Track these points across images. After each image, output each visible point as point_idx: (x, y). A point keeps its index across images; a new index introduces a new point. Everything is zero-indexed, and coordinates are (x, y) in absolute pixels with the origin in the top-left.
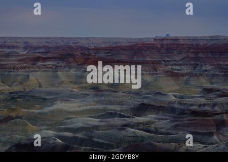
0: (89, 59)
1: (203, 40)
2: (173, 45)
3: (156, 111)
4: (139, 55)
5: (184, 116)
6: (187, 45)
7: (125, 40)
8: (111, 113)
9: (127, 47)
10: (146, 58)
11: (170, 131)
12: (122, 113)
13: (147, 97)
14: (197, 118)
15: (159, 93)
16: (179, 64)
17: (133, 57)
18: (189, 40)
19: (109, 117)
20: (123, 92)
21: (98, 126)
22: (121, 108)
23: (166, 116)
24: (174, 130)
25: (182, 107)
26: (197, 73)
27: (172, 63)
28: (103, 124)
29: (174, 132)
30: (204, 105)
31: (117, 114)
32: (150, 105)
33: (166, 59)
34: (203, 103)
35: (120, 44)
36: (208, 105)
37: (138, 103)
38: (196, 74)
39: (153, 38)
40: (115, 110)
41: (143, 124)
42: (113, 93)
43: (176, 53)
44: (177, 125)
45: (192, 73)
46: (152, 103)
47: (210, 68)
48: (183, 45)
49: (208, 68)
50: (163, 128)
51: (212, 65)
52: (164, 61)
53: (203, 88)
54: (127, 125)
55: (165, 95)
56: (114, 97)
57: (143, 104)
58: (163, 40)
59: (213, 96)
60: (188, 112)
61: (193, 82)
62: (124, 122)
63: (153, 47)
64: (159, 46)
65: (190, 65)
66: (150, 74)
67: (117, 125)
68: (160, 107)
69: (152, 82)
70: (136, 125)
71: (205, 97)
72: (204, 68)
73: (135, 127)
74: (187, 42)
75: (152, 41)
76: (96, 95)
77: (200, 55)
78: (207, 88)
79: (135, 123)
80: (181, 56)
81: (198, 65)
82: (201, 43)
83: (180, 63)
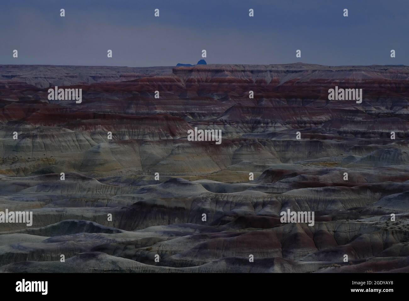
0: (34, 110)
1: (271, 71)
2: (212, 81)
3: (166, 217)
4: (141, 102)
5: (224, 226)
6: (239, 81)
7: (114, 72)
8: (73, 223)
9: (116, 85)
10: (156, 108)
11: (189, 259)
12: (96, 224)
13: (150, 190)
14: (246, 230)
15: (175, 181)
16: (222, 121)
17: (129, 107)
18: (244, 71)
19: (69, 232)
20: (100, 180)
21: (43, 251)
22: (96, 212)
23: (186, 227)
24: (196, 256)
25: (221, 210)
26: (256, 138)
27: (207, 119)
28: (54, 245)
29: (196, 260)
30: (264, 204)
31: (85, 224)
32: (154, 206)
33: (196, 110)
34: (261, 200)
35: (102, 80)
36: (272, 203)
37: (132, 202)
38: (254, 141)
39: (170, 68)
40: (83, 217)
41: (136, 244)
42: (80, 182)
43: (216, 98)
44: (204, 246)
45: (245, 140)
46: (160, 202)
47: (284, 128)
48: (230, 81)
49: (278, 130)
50: (175, 253)
51: (289, 123)
52: (192, 114)
53: (265, 170)
54: (102, 249)
55: (185, 184)
56: (82, 189)
57: (141, 204)
58: (191, 71)
59: (283, 185)
60: (232, 219)
61: (247, 157)
62: (99, 242)
63: (171, 86)
64: (182, 84)
65: (243, 123)
66: (160, 142)
67: (83, 248)
68: (176, 208)
69: (163, 159)
70: (123, 246)
71: (267, 188)
72: (271, 130)
73: (120, 252)
74: (239, 76)
75: (169, 75)
76: (44, 187)
77: (265, 102)
78: (274, 169)
79: (120, 243)
80: (227, 105)
81: (259, 122)
82: (266, 79)
83: (224, 118)
